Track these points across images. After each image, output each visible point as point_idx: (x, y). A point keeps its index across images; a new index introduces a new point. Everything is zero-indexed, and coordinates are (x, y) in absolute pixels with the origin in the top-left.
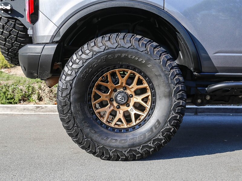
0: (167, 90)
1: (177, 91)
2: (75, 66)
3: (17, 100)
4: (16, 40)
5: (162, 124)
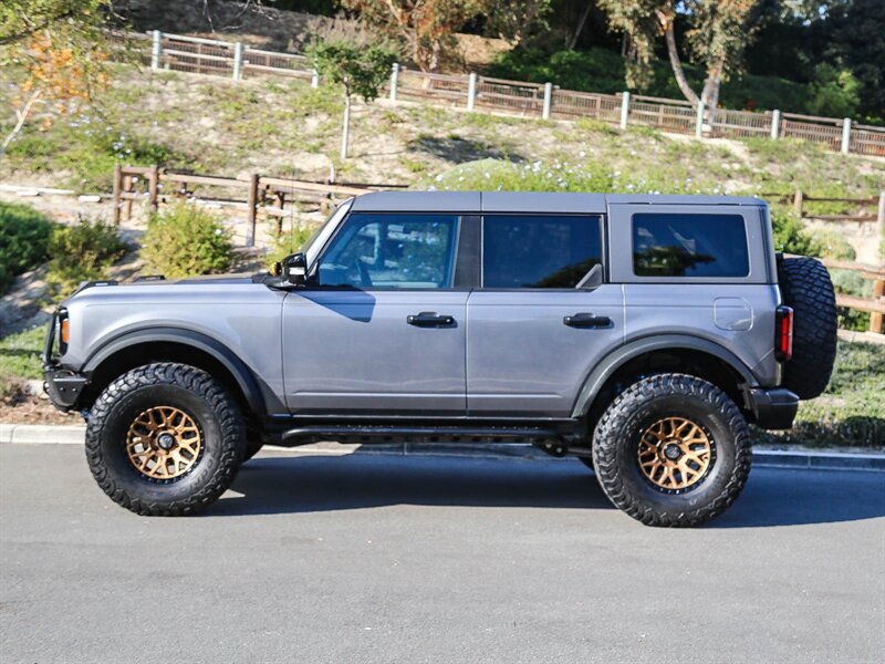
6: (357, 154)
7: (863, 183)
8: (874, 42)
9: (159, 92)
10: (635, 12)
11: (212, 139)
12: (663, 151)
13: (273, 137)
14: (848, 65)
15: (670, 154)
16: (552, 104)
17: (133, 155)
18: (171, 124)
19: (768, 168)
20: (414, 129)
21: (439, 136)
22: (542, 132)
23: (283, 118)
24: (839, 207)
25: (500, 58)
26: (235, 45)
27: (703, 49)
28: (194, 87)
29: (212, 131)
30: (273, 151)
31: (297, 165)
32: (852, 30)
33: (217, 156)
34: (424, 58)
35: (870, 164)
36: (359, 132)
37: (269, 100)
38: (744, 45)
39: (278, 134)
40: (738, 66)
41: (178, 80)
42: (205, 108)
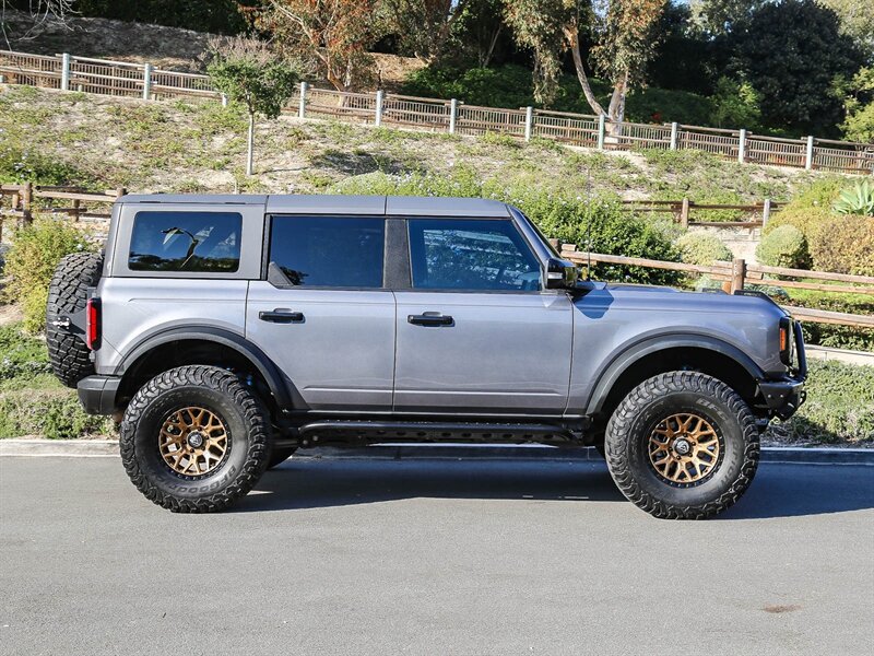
0: (244, 432)
1: (254, 433)
2: (139, 405)
3: (76, 430)
4: (75, 361)
5: (237, 471)
6: (262, 170)
7: (756, 191)
8: (772, 56)
9: (66, 113)
10: (540, 28)
11: (118, 158)
12: (564, 162)
13: (179, 155)
14: (749, 78)
15: (571, 166)
16: (456, 119)
17: (34, 174)
18: (76, 144)
19: (666, 178)
20: (320, 145)
21: (345, 151)
22: (447, 146)
23: (190, 137)
24: (731, 214)
25: (415, 76)
26: (144, 66)
27: (606, 65)
28: (101, 108)
29: (117, 150)
30: (178, 169)
31: (201, 182)
32: (752, 45)
33: (120, 174)
34: (338, 77)
35: (764, 172)
36: (265, 149)
37: (177, 119)
38: (645, 59)
39: (184, 152)
40: (641, 81)
41: (86, 100)
42: (112, 128)
